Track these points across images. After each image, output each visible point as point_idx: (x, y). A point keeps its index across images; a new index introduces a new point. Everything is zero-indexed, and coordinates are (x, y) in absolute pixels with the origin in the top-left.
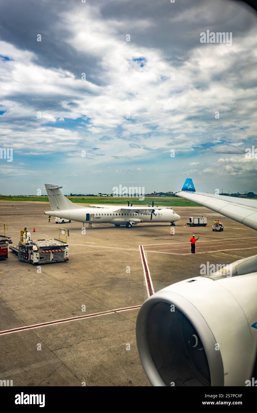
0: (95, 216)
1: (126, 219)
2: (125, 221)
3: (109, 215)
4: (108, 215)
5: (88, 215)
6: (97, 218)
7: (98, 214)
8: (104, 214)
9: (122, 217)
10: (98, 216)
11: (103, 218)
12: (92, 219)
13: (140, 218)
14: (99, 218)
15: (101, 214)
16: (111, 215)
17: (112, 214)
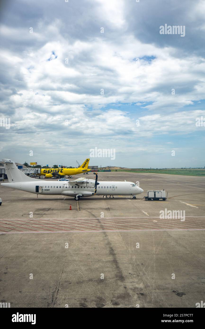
0: (44, 188)
1: (75, 191)
2: (74, 193)
3: (59, 187)
4: (57, 187)
5: (37, 187)
6: (46, 190)
7: (47, 187)
8: (53, 187)
9: (71, 190)
10: (47, 188)
11: (52, 190)
12: (40, 191)
13: (92, 191)
14: (48, 190)
15: (50, 187)
16: (60, 187)
17: (62, 187)
